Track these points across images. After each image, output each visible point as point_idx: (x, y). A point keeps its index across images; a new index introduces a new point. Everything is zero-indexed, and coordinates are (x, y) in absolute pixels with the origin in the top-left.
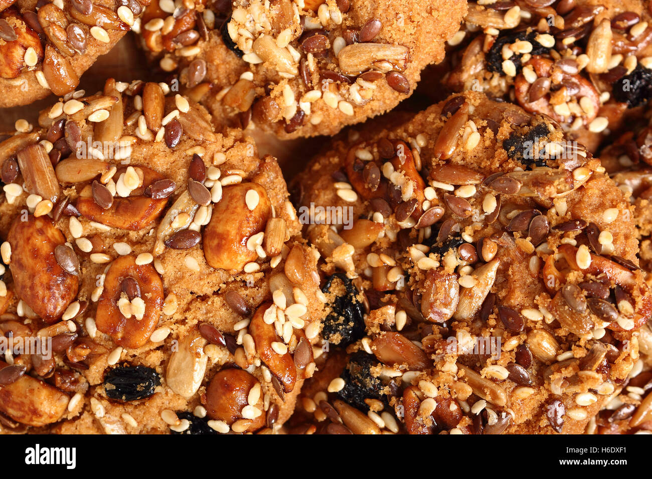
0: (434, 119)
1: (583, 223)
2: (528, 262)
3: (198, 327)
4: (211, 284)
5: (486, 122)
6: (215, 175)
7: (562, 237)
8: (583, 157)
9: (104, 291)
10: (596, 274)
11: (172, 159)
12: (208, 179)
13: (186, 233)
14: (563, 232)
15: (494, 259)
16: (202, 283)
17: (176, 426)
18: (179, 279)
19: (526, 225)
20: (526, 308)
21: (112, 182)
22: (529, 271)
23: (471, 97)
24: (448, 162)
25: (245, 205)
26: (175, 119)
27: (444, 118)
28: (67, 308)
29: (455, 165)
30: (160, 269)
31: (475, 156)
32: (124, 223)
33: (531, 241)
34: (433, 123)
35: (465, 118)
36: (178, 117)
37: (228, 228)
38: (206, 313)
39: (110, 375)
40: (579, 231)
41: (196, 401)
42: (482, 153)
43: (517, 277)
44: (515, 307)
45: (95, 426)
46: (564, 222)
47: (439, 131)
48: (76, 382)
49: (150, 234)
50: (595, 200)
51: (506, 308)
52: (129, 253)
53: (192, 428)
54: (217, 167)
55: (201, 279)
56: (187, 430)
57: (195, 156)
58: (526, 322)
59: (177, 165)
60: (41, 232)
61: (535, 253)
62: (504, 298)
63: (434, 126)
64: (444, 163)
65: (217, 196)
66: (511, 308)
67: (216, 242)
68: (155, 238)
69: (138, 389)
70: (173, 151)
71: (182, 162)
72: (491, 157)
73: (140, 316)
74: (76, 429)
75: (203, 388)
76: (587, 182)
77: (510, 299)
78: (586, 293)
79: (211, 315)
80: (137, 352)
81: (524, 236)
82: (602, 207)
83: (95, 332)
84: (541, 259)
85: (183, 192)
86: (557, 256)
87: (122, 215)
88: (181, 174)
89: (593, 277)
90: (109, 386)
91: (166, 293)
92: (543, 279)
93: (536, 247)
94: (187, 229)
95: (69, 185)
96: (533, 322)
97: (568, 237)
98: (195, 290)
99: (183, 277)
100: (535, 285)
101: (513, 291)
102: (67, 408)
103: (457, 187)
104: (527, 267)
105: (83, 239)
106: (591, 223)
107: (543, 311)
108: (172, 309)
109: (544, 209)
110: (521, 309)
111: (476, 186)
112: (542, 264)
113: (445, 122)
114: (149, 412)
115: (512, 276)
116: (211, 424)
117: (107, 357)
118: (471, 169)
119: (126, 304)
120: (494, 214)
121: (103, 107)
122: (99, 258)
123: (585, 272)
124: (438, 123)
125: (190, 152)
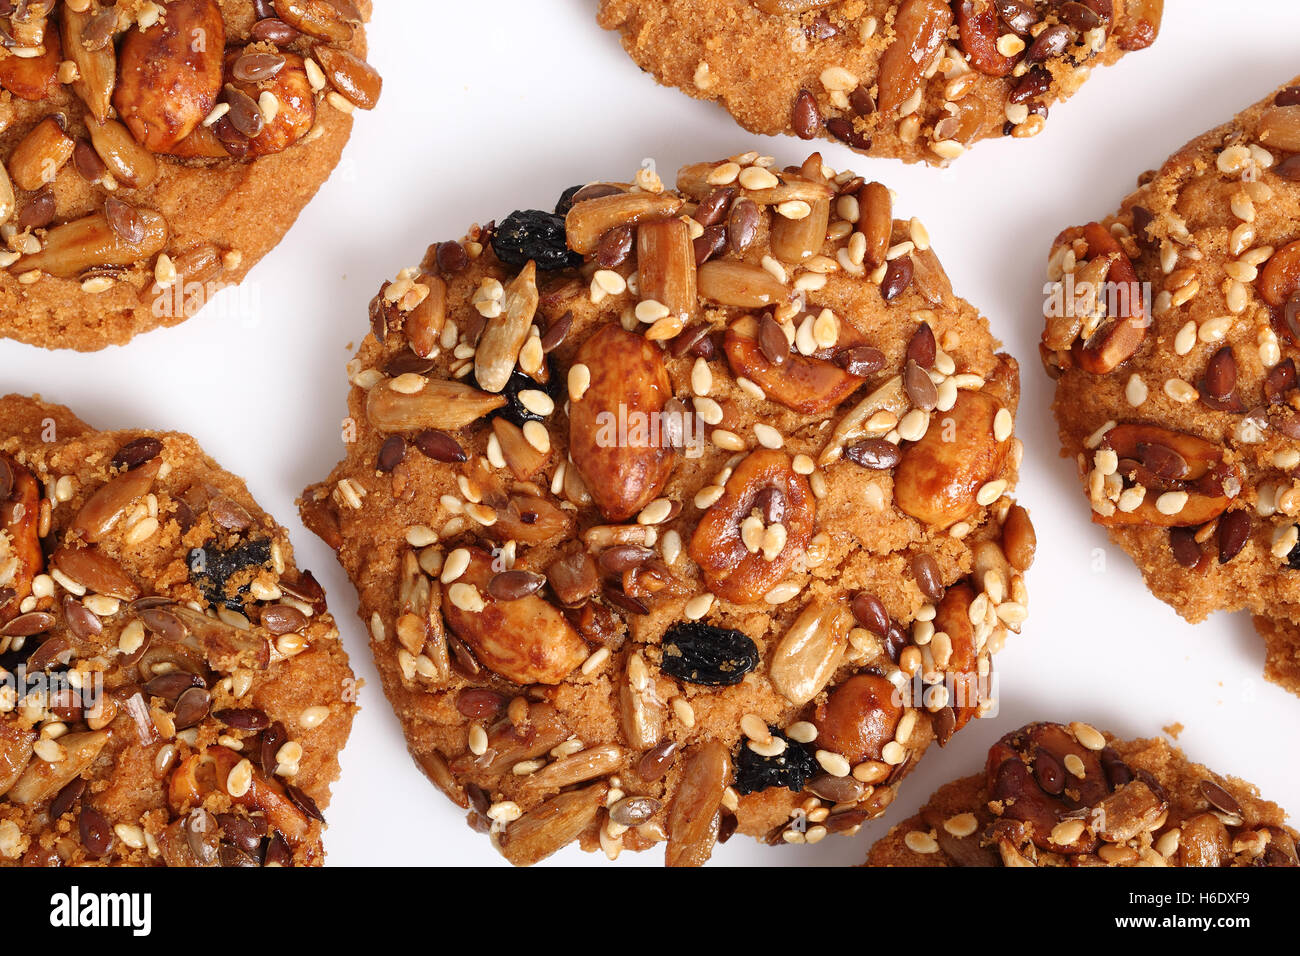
0: (98, 463)
1: (264, 719)
2: (158, 749)
3: (853, 595)
4: (892, 537)
5: (176, 505)
6: (947, 366)
7: (222, 733)
8: (303, 615)
9: (725, 496)
10: (251, 809)
11: (886, 318)
12: (936, 370)
13: (878, 444)
14: (226, 726)
15: (106, 728)
16: (881, 532)
17: (763, 744)
18: (843, 516)
19: (176, 694)
20: (126, 823)
21: (791, 323)
22: (153, 765)
23: (172, 451)
24: (92, 547)
25: (992, 430)
26: (906, 256)
27: (113, 470)
28: (648, 504)
29: (99, 555)
30: (820, 488)
31: (138, 554)
32: (796, 398)
33: (174, 720)
34: (94, 470)
35: (145, 486)
36: (911, 255)
37: (958, 459)
38: (875, 578)
39: (679, 632)
40: (253, 732)
41: (808, 712)
42: (151, 552)
43: (131, 768)
44: (108, 815)
45: (614, 703)
46: (237, 709)
47: (99, 485)
48: (609, 629)
49: (822, 427)
50: (300, 688)
51: (94, 812)
52: (778, 447)
53: (788, 754)
54: (948, 353)
55: (880, 525)
56: (779, 756)
57: (924, 326)
58: (117, 846)
59: (890, 329)
60: (649, 367)
61: (173, 741)
62: (98, 793)
63: (94, 475)
64: (85, 545)
65: (947, 402)
66: (102, 813)
67: (931, 475)
68: (829, 438)
69: (722, 668)
70: (888, 306)
71: (898, 327)
72: (162, 566)
73: (771, 554)
74: (582, 698)
75: (825, 695)
76: (297, 656)
77: (105, 800)
78: (222, 834)
79: (884, 582)
80: (735, 611)
81: (168, 708)
82: (306, 701)
83: (675, 556)
84: (178, 753)
85: (891, 377)
86: (204, 757)
87: (795, 382)
88: (894, 350)
89: (244, 812)
90: (673, 650)
91: (816, 530)
92: (168, 786)
93: (178, 731)
94: (882, 438)
95: (714, 305)
96: (127, 847)
97: (232, 736)
98: (867, 538)
99: (853, 514)
100: (155, 790)
101: (115, 790)
102: (580, 667)
103: (90, 593)
104: (153, 758)
105: (711, 401)
106: (278, 724)
107: (149, 838)
108: (817, 558)
109: (214, 678)
110: (116, 822)
111: (122, 603)
112: (176, 764)
113: (113, 477)
114: (722, 709)
115: (122, 765)
116: (823, 757)
117: (686, 604)
118: (124, 571)
119: (756, 529)
120: (133, 657)
121: (806, 197)
122: (730, 440)
123: (236, 801)
124: (101, 474)
125: (919, 317)
